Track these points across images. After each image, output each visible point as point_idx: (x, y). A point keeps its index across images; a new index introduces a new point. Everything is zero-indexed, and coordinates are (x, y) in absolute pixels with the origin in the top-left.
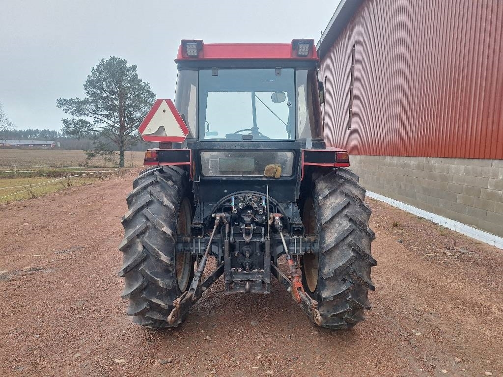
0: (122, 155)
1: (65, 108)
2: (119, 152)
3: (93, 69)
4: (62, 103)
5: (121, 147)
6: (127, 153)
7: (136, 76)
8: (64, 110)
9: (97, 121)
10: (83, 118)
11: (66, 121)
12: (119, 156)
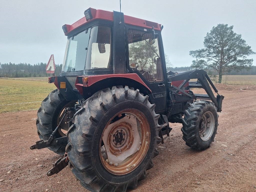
0: (220, 77)
1: (193, 55)
2: (218, 76)
3: (207, 33)
4: (191, 53)
5: (220, 73)
6: (224, 77)
7: (232, 32)
8: (192, 56)
9: (209, 60)
10: (202, 59)
11: (194, 61)
12: (218, 78)
